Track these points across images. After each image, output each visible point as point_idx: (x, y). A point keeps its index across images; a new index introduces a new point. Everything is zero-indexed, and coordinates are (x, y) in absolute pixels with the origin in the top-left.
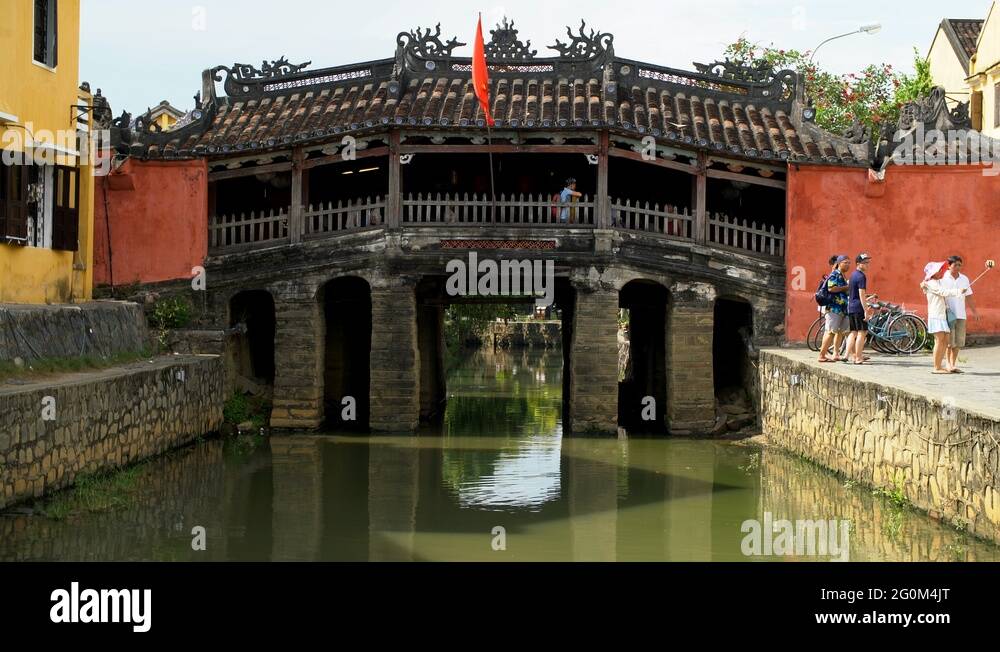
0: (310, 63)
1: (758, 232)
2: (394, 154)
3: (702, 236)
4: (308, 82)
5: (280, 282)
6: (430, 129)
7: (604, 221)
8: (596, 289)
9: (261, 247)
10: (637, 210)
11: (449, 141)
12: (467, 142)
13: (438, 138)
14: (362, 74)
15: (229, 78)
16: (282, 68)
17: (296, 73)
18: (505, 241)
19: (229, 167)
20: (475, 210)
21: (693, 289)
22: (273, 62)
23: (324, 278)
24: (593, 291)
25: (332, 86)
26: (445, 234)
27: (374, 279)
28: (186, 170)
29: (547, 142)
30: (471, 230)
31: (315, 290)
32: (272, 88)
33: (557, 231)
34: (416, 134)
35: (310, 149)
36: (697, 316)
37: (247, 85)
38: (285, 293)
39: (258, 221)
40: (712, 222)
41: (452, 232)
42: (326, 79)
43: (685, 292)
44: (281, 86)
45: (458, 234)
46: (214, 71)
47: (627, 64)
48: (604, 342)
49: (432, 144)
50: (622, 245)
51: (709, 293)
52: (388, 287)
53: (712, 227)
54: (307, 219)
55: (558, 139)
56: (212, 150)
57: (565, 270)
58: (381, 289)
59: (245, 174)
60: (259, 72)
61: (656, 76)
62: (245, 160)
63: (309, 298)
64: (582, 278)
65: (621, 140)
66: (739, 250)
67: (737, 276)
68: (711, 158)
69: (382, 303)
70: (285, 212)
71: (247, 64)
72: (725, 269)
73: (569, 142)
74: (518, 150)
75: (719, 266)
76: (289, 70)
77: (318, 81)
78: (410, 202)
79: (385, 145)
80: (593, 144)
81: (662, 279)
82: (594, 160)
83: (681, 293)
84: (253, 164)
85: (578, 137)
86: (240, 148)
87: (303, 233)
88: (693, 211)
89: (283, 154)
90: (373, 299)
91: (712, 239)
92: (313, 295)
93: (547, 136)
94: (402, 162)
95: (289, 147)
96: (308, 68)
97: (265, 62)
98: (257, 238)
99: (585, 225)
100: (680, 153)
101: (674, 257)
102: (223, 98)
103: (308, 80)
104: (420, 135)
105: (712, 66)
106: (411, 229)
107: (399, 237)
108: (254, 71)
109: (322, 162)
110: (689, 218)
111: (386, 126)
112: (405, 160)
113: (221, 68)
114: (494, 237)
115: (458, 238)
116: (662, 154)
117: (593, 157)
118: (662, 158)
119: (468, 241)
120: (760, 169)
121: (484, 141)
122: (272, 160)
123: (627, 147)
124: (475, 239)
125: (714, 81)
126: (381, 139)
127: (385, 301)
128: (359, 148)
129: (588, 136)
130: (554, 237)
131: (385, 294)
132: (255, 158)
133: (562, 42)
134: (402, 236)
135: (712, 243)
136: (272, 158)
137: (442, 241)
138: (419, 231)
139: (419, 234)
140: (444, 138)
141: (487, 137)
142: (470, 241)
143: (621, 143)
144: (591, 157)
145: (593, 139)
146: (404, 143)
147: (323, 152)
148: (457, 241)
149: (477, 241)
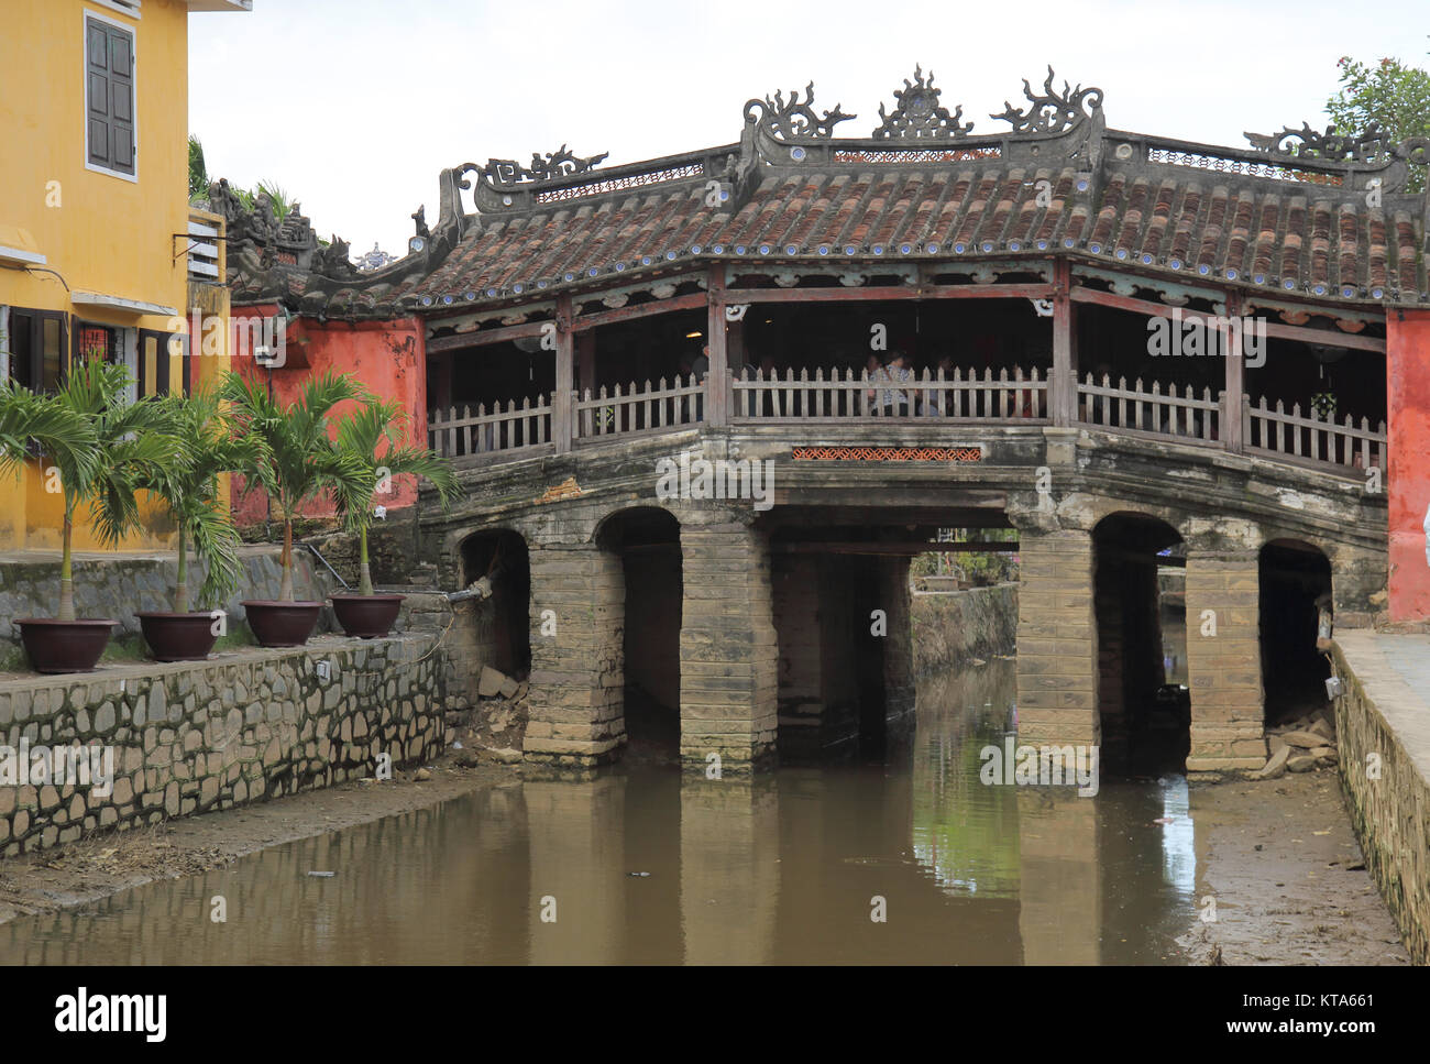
0: (606, 155)
1: (1339, 429)
2: (716, 305)
3: (1237, 438)
4: (605, 187)
5: (536, 517)
6: (769, 262)
7: (1065, 414)
8: (1049, 528)
9: (511, 458)
10: (1122, 393)
11: (805, 282)
12: (834, 282)
13: (787, 278)
14: (690, 172)
15: (482, 183)
16: (563, 164)
17: (586, 174)
18: (897, 448)
19: (458, 330)
20: (850, 397)
21: (1220, 530)
22: (548, 156)
23: (605, 510)
24: (1048, 532)
25: (643, 193)
26: (799, 438)
27: (684, 512)
28: (388, 335)
29: (969, 279)
30: (840, 429)
31: (591, 530)
32: (547, 198)
33: (982, 430)
34: (750, 271)
35: (584, 299)
36: (1228, 575)
37: (507, 193)
38: (543, 533)
39: (505, 416)
40: (1254, 412)
41: (809, 434)
42: (633, 182)
43: (1206, 534)
44: (562, 195)
45: (820, 437)
46: (457, 173)
47: (1126, 141)
48: (1066, 619)
49: (778, 286)
50: (1097, 454)
51: (1249, 536)
52: (708, 525)
53: (1255, 422)
54: (581, 413)
55: (984, 275)
56: (427, 303)
57: (998, 497)
58: (696, 527)
59: (483, 341)
60: (527, 172)
61: (1179, 159)
62: (484, 317)
63: (581, 542)
64: (1025, 511)
65: (1091, 273)
66: (1305, 460)
67: (1301, 507)
68: (1249, 301)
69: (698, 551)
70: (547, 403)
71: (508, 158)
72: (1278, 495)
73: (1002, 279)
74: (918, 295)
75: (1265, 490)
76: (573, 168)
77: (620, 185)
78: (744, 384)
79: (702, 290)
80: (1043, 281)
81: (1164, 513)
82: (1046, 308)
83: (1198, 536)
84: (495, 324)
85: (1018, 270)
86: (471, 299)
87: (576, 435)
88: (1221, 393)
89: (542, 307)
90: (684, 544)
91: (1256, 441)
92: (587, 538)
93: (966, 270)
94: (731, 318)
95: (546, 296)
96: (605, 164)
97: (536, 157)
98: (504, 445)
99: (1033, 420)
100: (1196, 293)
101: (1185, 474)
102: (473, 216)
103: (604, 184)
104: (758, 272)
105: (1280, 137)
106: (744, 429)
107: (724, 443)
108: (519, 172)
109: (603, 321)
110: (1214, 406)
111: (697, 259)
112: (734, 314)
113: (469, 167)
114: (878, 441)
115: (820, 444)
116: (1162, 296)
117: (1045, 304)
118: (1163, 302)
119: (836, 448)
120: (1340, 319)
121: (862, 280)
122: (525, 318)
123: (1102, 286)
124: (848, 445)
125: (1281, 164)
126: (695, 280)
127: (703, 548)
128: (660, 296)
129: (1035, 268)
130: (979, 441)
131: (702, 536)
132: (497, 314)
133: (1015, 107)
134: (729, 441)
135: (1254, 450)
136: (526, 315)
137: (794, 448)
138: (757, 431)
139: (757, 438)
140: (796, 277)
141: (869, 274)
142: (841, 448)
143: (1092, 279)
144: (1041, 304)
145: (1044, 273)
146: (732, 286)
147: (605, 303)
148: (818, 448)
149: (850, 448)
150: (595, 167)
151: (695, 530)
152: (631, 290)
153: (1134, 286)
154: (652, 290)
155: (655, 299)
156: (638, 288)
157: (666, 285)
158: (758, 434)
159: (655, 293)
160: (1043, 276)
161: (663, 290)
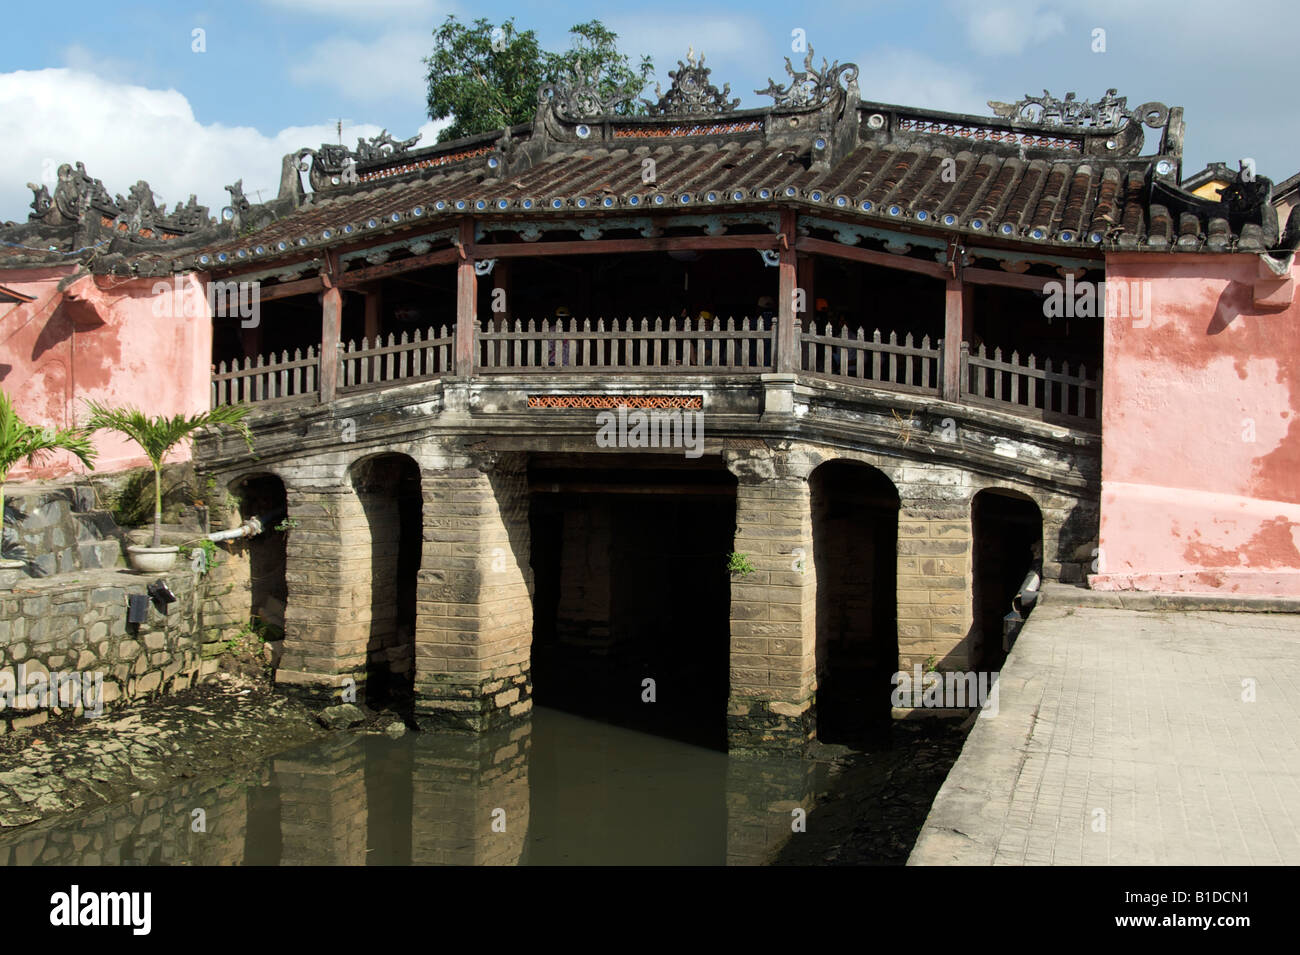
1: (1056, 377)
2: (466, 260)
3: (955, 385)
4: (418, 167)
5: (293, 461)
6: (508, 217)
11: (548, 237)
12: (574, 236)
13: (531, 233)
15: (316, 165)
16: (382, 147)
17: (402, 155)
20: (587, 347)
21: (932, 478)
22: (371, 140)
24: (762, 480)
26: (535, 386)
29: (700, 231)
31: (341, 474)
32: (369, 177)
33: (707, 378)
34: (495, 226)
35: (347, 256)
36: (939, 525)
37: (334, 174)
38: (303, 474)
39: (280, 366)
40: (973, 360)
41: (543, 383)
42: (442, 160)
43: (917, 483)
44: (383, 174)
45: (552, 386)
46: (296, 158)
47: (878, 111)
48: (779, 566)
49: (522, 241)
50: (816, 401)
51: (963, 484)
52: (446, 469)
53: (973, 369)
54: (347, 362)
55: (714, 228)
56: (204, 262)
57: (716, 445)
58: (435, 472)
60: (353, 155)
61: (927, 128)
62: (262, 274)
65: (817, 223)
66: (1021, 408)
67: (1013, 455)
68: (970, 250)
69: (437, 494)
70: (316, 354)
71: (339, 144)
72: (992, 443)
73: (731, 230)
74: (651, 247)
75: (980, 438)
76: (392, 150)
77: (430, 164)
78: (490, 335)
79: (452, 245)
80: (770, 232)
81: (879, 461)
82: (773, 259)
83: (912, 485)
84: (275, 281)
85: (747, 221)
86: (242, 257)
87: (341, 384)
88: (940, 341)
90: (425, 489)
91: (973, 389)
92: (339, 481)
93: (697, 222)
94: (480, 272)
95: (310, 253)
96: (420, 145)
97: (361, 142)
98: (278, 393)
100: (916, 241)
102: (308, 195)
103: (417, 164)
104: (504, 228)
105: (1021, 105)
106: (487, 378)
107: (463, 391)
108: (346, 155)
110: (933, 353)
111: (444, 215)
112: (483, 268)
113: (306, 151)
114: (607, 389)
115: (553, 392)
116: (885, 245)
117: (772, 254)
118: (886, 251)
119: (568, 396)
120: (1060, 267)
121: (600, 234)
122: (299, 276)
123: (828, 236)
124: (579, 393)
125: (1023, 131)
126: (447, 236)
127: (441, 492)
128: (417, 253)
129: (763, 219)
130: (701, 389)
131: (440, 481)
132: (274, 272)
133: (777, 84)
134: (468, 390)
135: (971, 398)
136: (300, 272)
137: (530, 396)
138: (496, 380)
139: (494, 386)
140: (539, 232)
141: (605, 227)
142: (573, 396)
143: (817, 229)
144: (768, 255)
145: (772, 224)
146: (482, 242)
147: (369, 260)
148: (552, 396)
149: (582, 396)
150: (410, 149)
151: (434, 475)
152: (390, 247)
153: (859, 236)
154: (410, 247)
155: (412, 255)
156: (397, 245)
157: (422, 241)
158: (496, 383)
159: (413, 249)
160: (770, 227)
161: (419, 246)
